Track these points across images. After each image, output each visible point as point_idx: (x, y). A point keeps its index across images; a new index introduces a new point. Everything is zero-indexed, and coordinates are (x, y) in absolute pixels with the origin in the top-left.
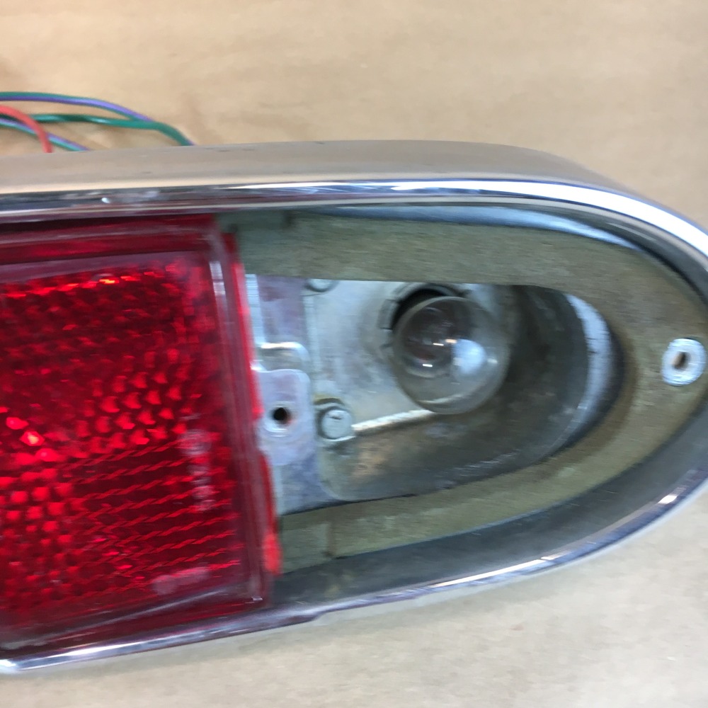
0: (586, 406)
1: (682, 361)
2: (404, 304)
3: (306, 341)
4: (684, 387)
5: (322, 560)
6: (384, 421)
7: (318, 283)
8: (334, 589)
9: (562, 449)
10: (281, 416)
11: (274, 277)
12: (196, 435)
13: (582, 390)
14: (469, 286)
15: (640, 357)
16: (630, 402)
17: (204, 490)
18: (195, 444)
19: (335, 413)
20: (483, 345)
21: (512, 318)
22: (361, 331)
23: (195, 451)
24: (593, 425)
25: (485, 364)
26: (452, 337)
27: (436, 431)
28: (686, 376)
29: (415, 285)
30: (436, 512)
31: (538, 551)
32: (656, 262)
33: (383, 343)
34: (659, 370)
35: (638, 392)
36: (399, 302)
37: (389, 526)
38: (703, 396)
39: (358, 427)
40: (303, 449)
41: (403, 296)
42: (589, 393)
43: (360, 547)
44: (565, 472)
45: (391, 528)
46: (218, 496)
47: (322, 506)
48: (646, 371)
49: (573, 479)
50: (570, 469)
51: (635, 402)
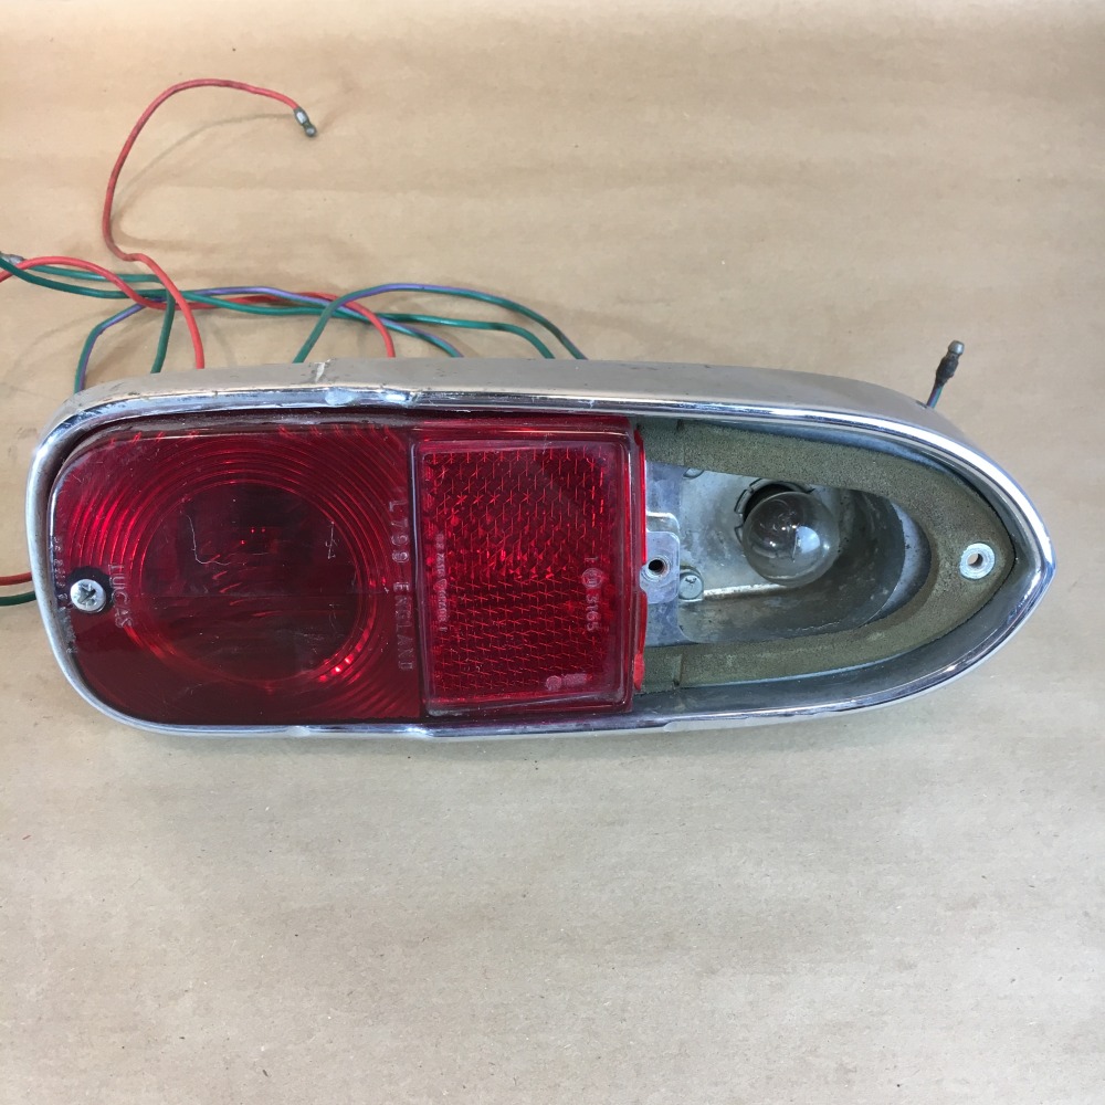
0: (899, 588)
1: (979, 561)
2: (757, 495)
3: (677, 513)
4: (976, 581)
5: (671, 687)
6: (729, 590)
7: (691, 472)
8: (682, 706)
9: (876, 619)
10: (657, 566)
11: (663, 464)
12: (594, 572)
13: (898, 576)
14: (813, 486)
15: (941, 553)
17: (593, 615)
18: (592, 580)
19: (690, 578)
20: (818, 532)
21: (848, 517)
22: (718, 512)
23: (591, 585)
24: (901, 604)
25: (821, 548)
26: (795, 524)
27: (775, 603)
28: (980, 573)
29: (764, 481)
30: (768, 655)
31: (848, 696)
32: (961, 483)
33: (738, 525)
34: (958, 564)
35: (939, 579)
36: (752, 492)
37: (729, 663)
38: (991, 590)
39: (706, 593)
40: (669, 593)
41: (755, 487)
42: (902, 578)
43: (703, 678)
44: (875, 637)
45: (731, 665)
46: (602, 621)
47: (676, 644)
48: (947, 565)
49: (882, 643)
50: (879, 635)
51: (937, 586)
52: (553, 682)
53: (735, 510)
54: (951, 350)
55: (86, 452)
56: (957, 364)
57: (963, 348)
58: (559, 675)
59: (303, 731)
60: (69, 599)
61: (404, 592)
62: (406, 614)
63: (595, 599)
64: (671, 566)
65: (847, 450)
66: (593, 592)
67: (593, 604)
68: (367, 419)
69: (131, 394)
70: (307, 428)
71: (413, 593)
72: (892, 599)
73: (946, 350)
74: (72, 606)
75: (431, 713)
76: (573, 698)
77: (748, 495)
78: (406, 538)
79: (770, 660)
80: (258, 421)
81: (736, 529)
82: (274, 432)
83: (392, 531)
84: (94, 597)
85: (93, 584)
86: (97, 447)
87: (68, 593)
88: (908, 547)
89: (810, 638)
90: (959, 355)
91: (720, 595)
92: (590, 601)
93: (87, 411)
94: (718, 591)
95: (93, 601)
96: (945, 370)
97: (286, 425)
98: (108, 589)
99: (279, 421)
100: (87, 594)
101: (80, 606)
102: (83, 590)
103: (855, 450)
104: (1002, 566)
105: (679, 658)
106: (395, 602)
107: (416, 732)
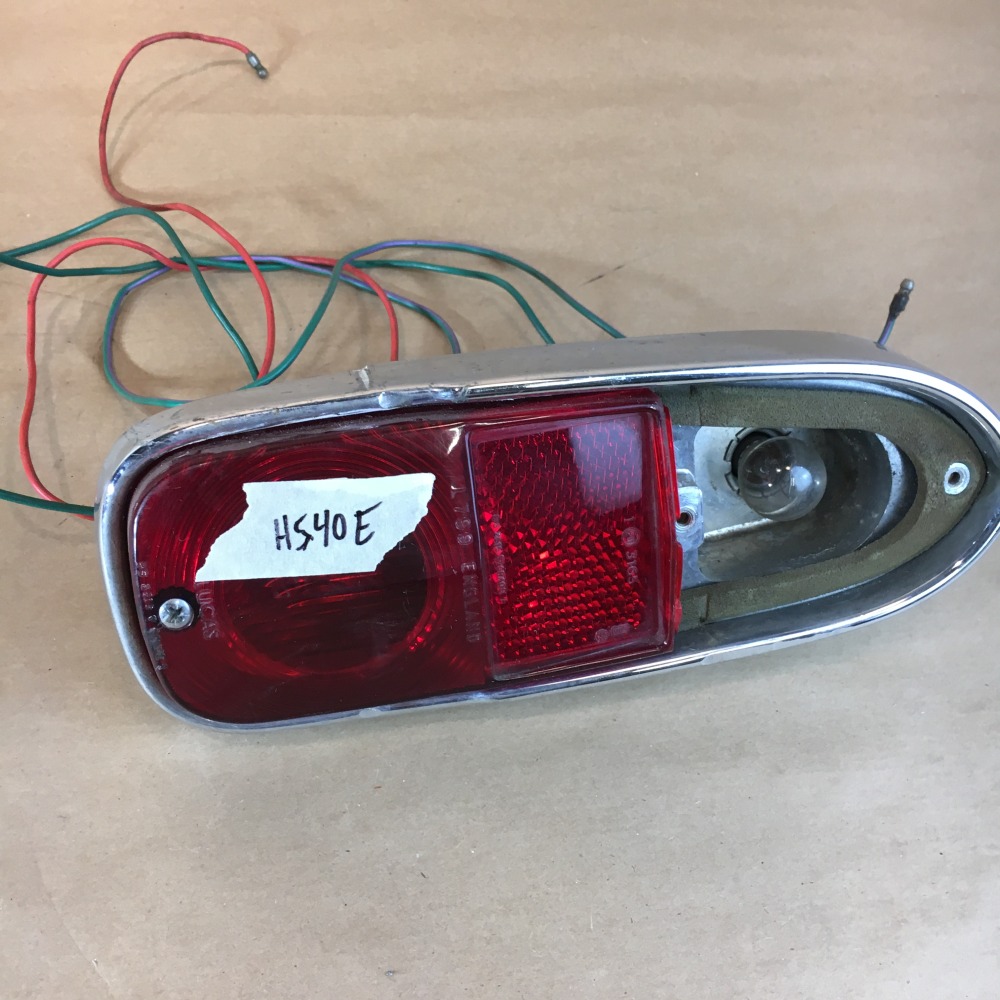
0: (888, 511)
1: (955, 478)
2: (742, 444)
3: (692, 469)
4: (956, 496)
5: (697, 624)
6: (724, 530)
9: (871, 541)
10: (685, 518)
12: (631, 530)
15: (928, 475)
16: (921, 506)
17: (632, 570)
18: (630, 538)
20: (810, 469)
22: (710, 463)
23: (630, 542)
24: (892, 524)
25: (813, 485)
26: (788, 465)
27: (768, 537)
28: (957, 489)
29: (748, 430)
30: (784, 584)
32: (938, 413)
33: (727, 472)
34: (942, 484)
35: (928, 499)
36: (738, 440)
37: (751, 597)
38: (969, 502)
39: (706, 535)
40: (696, 541)
41: (740, 436)
42: (891, 502)
43: (727, 613)
44: (875, 556)
45: (752, 597)
46: (640, 574)
47: (698, 586)
48: (934, 485)
49: (881, 560)
50: (878, 554)
51: (926, 506)
52: (601, 635)
53: (725, 459)
54: (903, 286)
55: (163, 480)
56: (907, 299)
57: (913, 285)
58: (605, 627)
59: (374, 712)
60: (159, 620)
61: (469, 572)
62: (473, 592)
63: (634, 555)
64: (697, 517)
65: (841, 395)
66: (631, 549)
67: (632, 560)
68: (420, 417)
69: (195, 420)
70: (367, 433)
71: (478, 572)
72: (882, 522)
73: (899, 287)
74: (162, 625)
75: (496, 678)
76: (619, 647)
77: (734, 443)
78: (469, 522)
79: (786, 590)
80: (319, 431)
81: (726, 476)
82: (337, 439)
83: (455, 517)
84: (182, 614)
85: (178, 603)
86: (173, 473)
87: (157, 613)
88: (894, 474)
89: (818, 565)
90: (910, 291)
91: (717, 536)
92: (629, 557)
93: (155, 440)
94: (715, 533)
95: (181, 618)
96: (898, 304)
97: (347, 432)
98: (195, 606)
99: (338, 429)
100: (175, 613)
101: (169, 625)
102: (171, 608)
103: (847, 393)
104: (978, 480)
105: (705, 598)
106: (463, 581)
107: (479, 698)
